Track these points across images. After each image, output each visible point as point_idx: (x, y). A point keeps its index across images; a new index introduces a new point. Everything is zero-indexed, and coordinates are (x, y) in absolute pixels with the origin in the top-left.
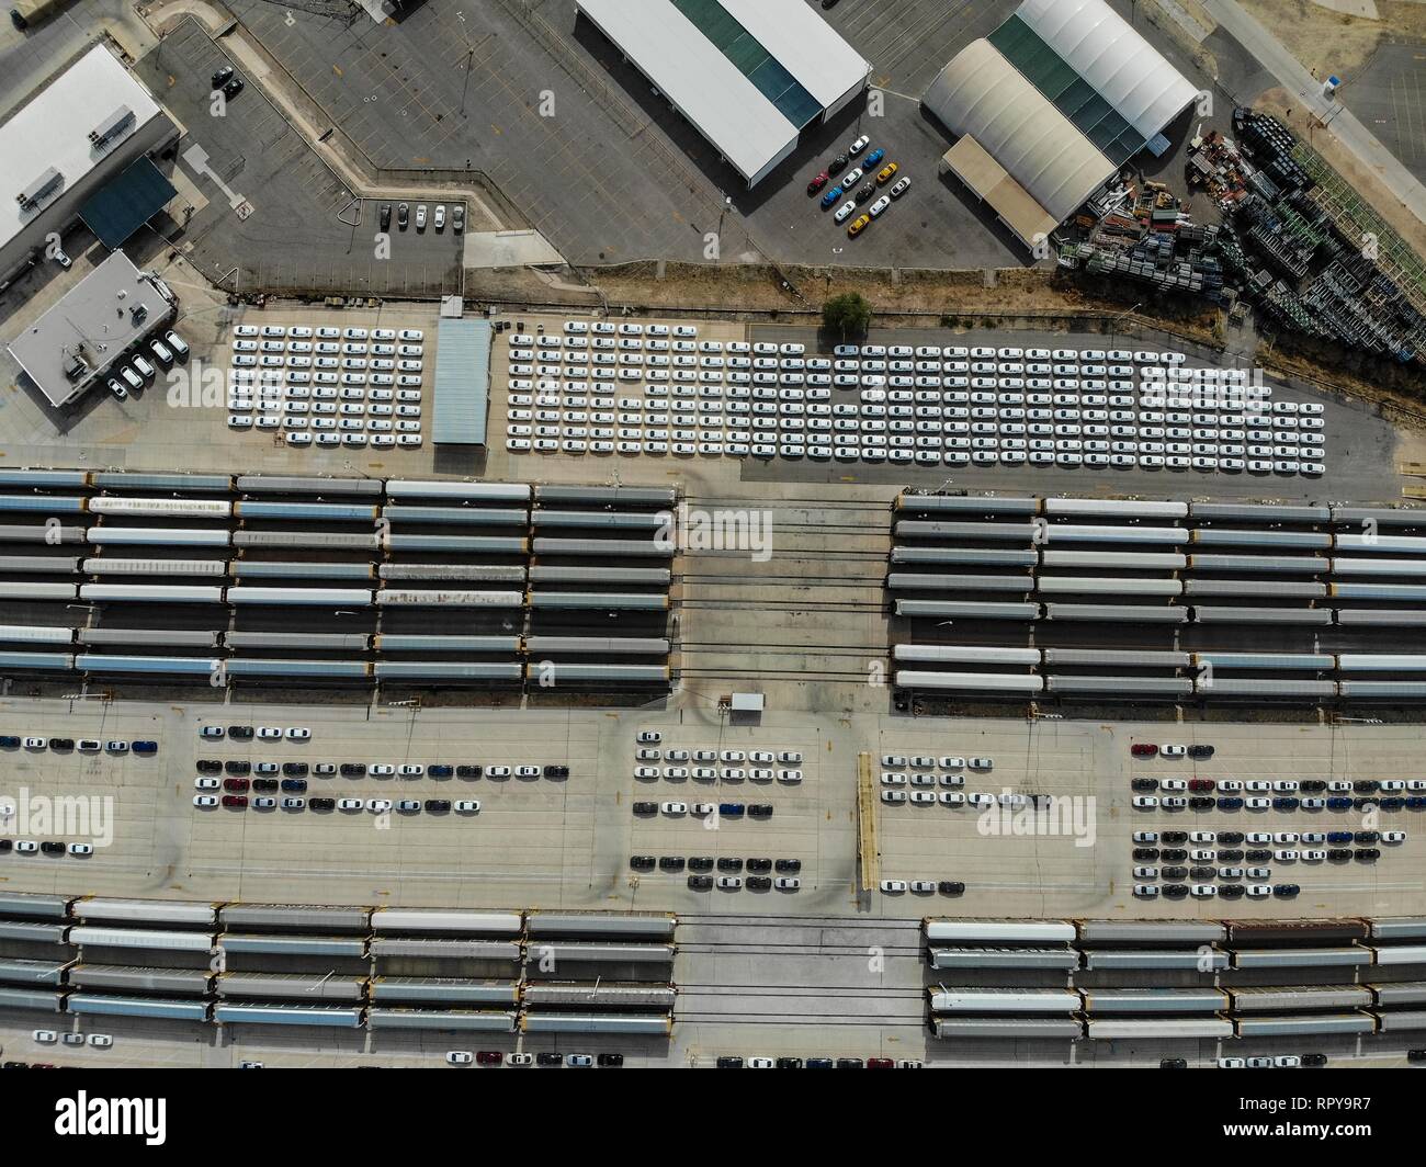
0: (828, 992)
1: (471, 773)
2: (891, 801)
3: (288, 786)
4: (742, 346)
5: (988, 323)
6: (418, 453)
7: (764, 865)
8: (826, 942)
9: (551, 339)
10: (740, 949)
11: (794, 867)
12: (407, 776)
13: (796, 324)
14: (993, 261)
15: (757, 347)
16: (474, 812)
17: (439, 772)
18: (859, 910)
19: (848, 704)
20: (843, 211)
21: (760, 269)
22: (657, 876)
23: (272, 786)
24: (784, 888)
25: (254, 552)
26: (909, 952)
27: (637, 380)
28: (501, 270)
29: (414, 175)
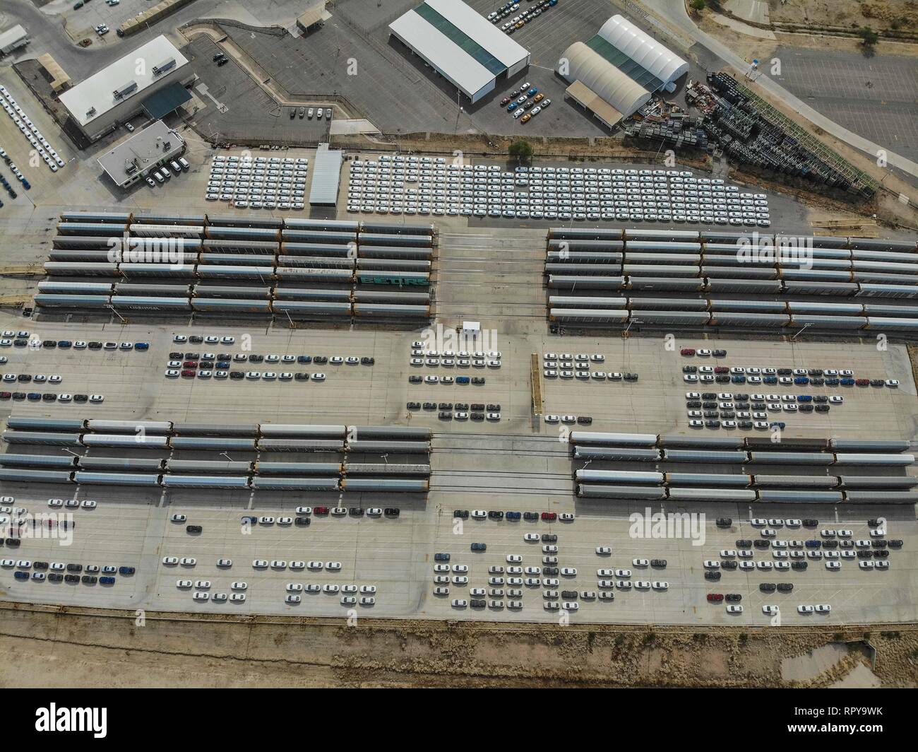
0: (519, 474)
1: (321, 361)
2: (550, 377)
3: (219, 367)
4: (468, 166)
5: (592, 159)
6: (301, 212)
7: (480, 408)
8: (515, 448)
9: (371, 163)
10: (467, 451)
11: (497, 409)
12: (286, 362)
13: (496, 159)
14: (593, 134)
15: (476, 168)
16: (321, 380)
17: (303, 360)
18: (533, 431)
19: (525, 331)
20: (518, 112)
21: (477, 136)
22: (421, 413)
23: (211, 367)
24: (492, 420)
25: (214, 250)
26: (562, 454)
27: (415, 181)
28: (349, 135)
29: (308, 97)
